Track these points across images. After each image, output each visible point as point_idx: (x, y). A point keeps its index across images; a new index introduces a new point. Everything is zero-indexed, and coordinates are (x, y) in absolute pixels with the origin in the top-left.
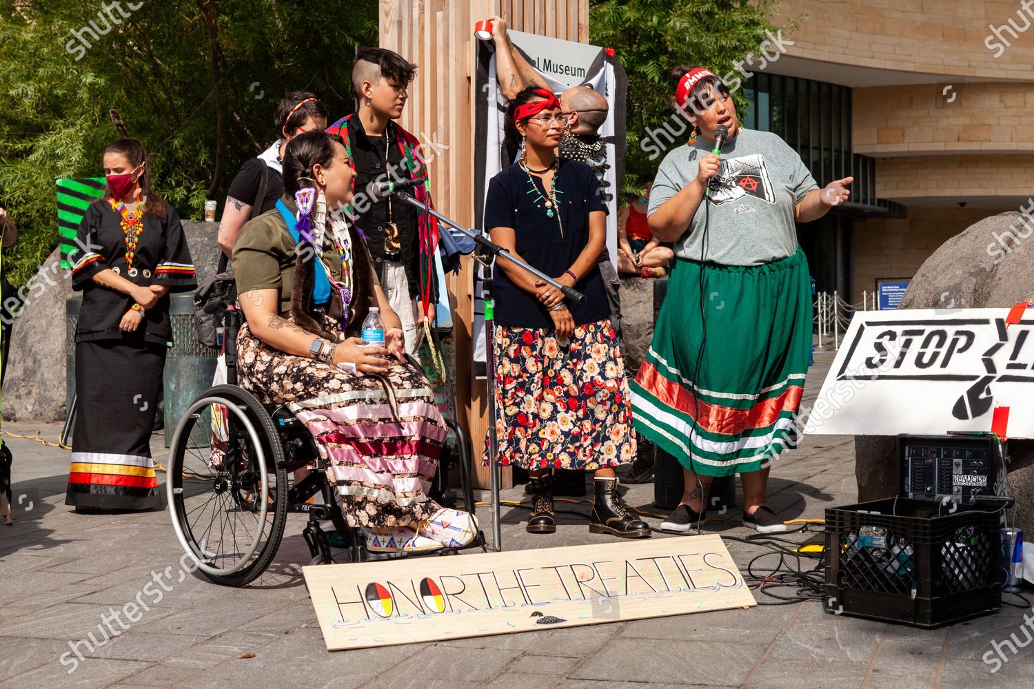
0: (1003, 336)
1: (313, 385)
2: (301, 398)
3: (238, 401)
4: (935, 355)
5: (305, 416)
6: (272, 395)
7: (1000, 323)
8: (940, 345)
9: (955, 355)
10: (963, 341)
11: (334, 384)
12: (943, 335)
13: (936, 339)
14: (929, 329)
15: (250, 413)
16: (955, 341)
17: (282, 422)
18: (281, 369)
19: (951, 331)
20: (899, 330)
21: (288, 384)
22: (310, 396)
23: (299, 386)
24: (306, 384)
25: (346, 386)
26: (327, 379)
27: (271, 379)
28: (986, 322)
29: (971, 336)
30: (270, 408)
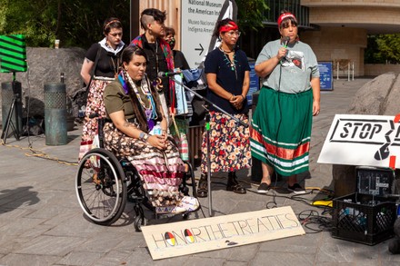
0: (393, 127)
1: (138, 150)
2: (133, 155)
4: (367, 134)
5: (134, 163)
7: (391, 122)
8: (369, 130)
9: (375, 134)
10: (377, 128)
11: (146, 150)
12: (370, 126)
13: (367, 127)
14: (364, 123)
15: (110, 160)
16: (374, 129)
17: (124, 164)
18: (125, 144)
19: (373, 124)
20: (353, 123)
21: (128, 149)
22: (137, 154)
23: (132, 150)
24: (135, 149)
25: (152, 151)
26: (144, 148)
28: (386, 121)
29: (380, 127)
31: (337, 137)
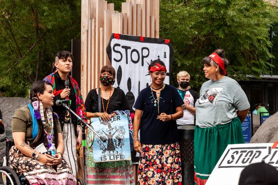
0: (270, 153)
1: (31, 167)
2: (28, 171)
3: (8, 172)
4: (249, 159)
5: (28, 177)
6: (19, 170)
7: (270, 148)
8: (250, 156)
9: (254, 159)
10: (258, 154)
11: (38, 167)
12: (252, 152)
13: (250, 154)
14: (248, 150)
15: (11, 176)
16: (255, 154)
17: (22, 179)
18: (22, 162)
19: (255, 151)
20: (239, 150)
21: (24, 166)
22: (31, 170)
23: (27, 167)
24: (29, 166)
25: (42, 167)
26: (36, 165)
27: (18, 165)
28: (265, 148)
29: (260, 152)
30: (18, 174)
31: (225, 164)
